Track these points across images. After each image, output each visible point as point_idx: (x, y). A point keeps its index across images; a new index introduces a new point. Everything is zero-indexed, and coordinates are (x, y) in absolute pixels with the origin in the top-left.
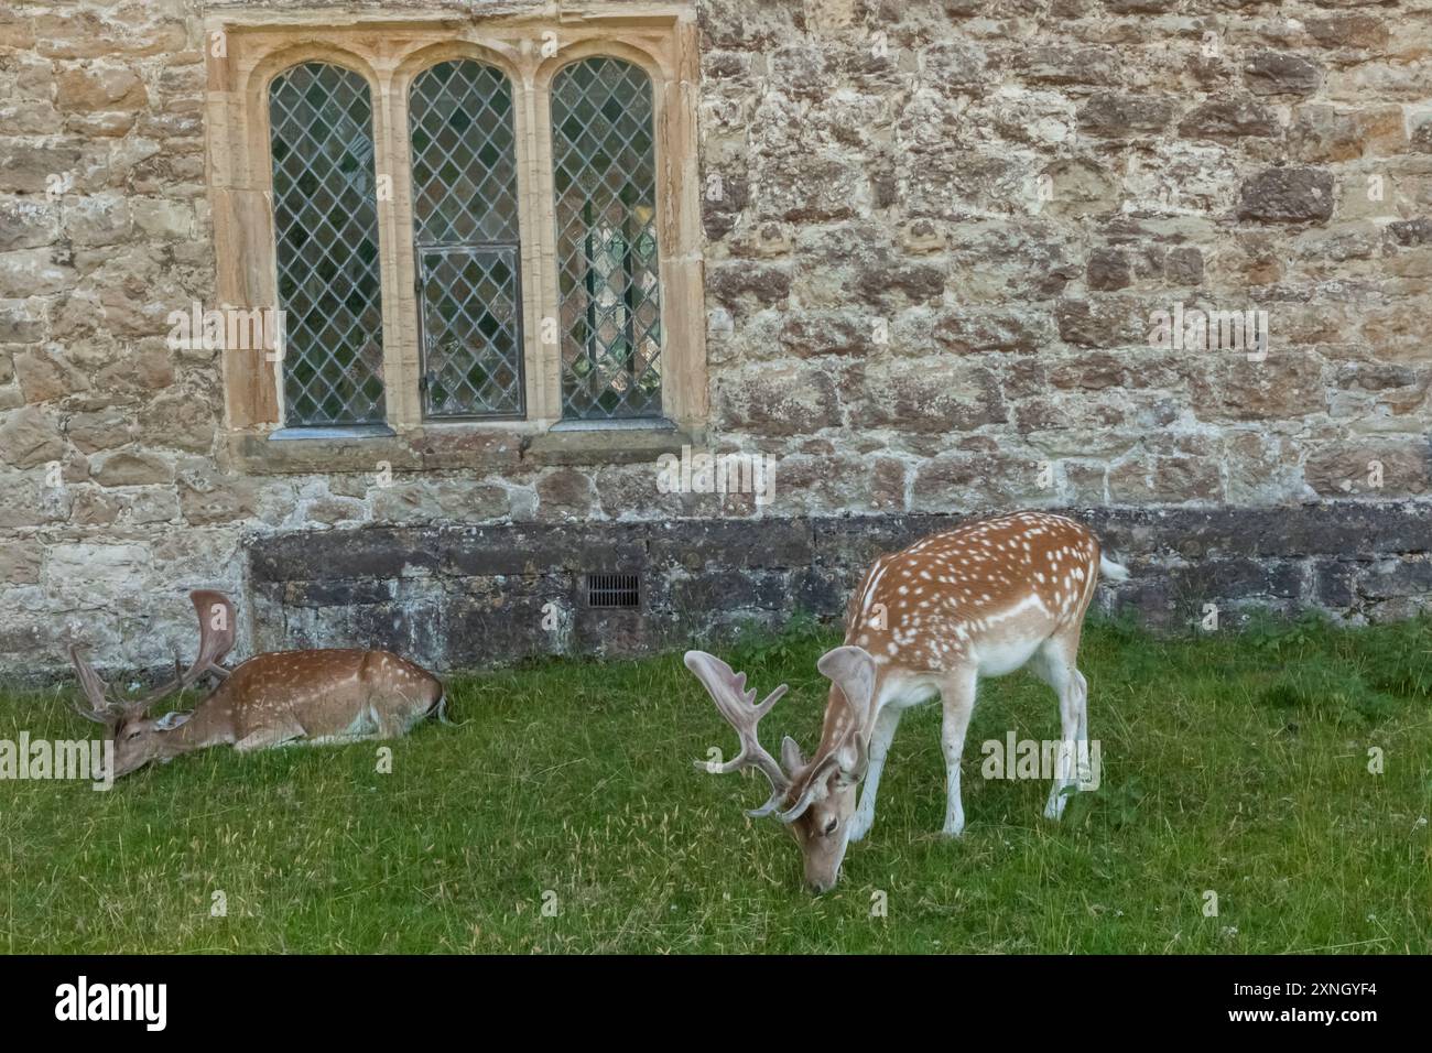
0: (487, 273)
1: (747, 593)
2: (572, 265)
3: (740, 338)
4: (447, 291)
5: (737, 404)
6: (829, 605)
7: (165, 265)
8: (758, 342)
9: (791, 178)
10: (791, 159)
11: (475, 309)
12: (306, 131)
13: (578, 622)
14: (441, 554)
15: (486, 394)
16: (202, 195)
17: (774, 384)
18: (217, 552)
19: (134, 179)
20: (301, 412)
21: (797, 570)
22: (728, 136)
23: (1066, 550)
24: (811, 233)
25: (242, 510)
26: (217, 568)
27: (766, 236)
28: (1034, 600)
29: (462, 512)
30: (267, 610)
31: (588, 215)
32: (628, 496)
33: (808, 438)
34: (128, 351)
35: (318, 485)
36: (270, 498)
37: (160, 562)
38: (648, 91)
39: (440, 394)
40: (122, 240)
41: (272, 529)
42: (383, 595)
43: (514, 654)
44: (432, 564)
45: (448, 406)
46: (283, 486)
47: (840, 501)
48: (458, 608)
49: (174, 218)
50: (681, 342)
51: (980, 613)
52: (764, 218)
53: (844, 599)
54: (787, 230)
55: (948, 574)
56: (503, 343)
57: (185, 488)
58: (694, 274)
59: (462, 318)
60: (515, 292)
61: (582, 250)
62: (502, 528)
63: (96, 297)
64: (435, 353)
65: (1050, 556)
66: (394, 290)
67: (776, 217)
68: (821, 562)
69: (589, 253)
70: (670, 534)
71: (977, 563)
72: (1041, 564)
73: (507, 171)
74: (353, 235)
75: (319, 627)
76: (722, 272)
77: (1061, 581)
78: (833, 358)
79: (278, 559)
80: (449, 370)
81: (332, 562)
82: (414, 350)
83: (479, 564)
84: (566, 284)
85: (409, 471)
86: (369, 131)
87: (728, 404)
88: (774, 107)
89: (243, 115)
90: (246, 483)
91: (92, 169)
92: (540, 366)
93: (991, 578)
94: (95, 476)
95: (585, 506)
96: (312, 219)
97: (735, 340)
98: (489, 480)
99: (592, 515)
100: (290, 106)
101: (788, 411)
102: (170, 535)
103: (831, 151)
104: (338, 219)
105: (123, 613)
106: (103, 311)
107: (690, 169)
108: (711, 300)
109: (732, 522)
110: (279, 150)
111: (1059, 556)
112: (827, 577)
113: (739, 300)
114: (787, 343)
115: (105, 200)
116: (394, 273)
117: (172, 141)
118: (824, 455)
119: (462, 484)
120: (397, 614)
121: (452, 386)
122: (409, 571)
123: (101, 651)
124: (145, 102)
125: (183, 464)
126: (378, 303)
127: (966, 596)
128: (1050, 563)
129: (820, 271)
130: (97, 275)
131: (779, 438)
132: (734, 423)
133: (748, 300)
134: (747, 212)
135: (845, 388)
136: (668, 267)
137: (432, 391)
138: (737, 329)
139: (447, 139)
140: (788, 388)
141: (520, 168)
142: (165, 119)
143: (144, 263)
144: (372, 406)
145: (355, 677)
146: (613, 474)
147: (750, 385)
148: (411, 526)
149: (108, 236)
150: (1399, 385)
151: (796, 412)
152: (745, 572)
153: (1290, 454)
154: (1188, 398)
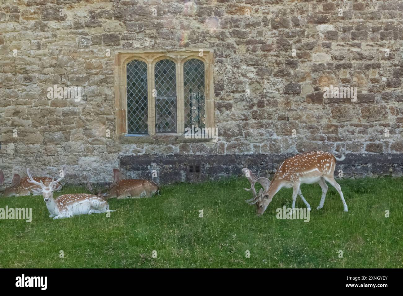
0: (170, 103)
1: (223, 170)
2: (188, 101)
3: (222, 117)
4: (161, 106)
5: (221, 130)
6: (239, 173)
7: (105, 100)
8: (226, 118)
9: (233, 84)
10: (233, 80)
11: (167, 110)
12: (134, 74)
13: (187, 175)
14: (159, 161)
15: (169, 128)
16: (113, 86)
17: (229, 126)
18: (113, 159)
19: (100, 83)
20: (131, 131)
21: (233, 165)
22: (220, 75)
23: (325, 160)
24: (237, 95)
25: (119, 151)
26: (113, 163)
27: (227, 96)
28: (316, 169)
29: (163, 152)
30: (123, 171)
31: (191, 91)
32: (198, 149)
33: (236, 138)
34: (97, 118)
35: (134, 146)
36: (124, 148)
37: (102, 161)
38: (204, 66)
39: (159, 128)
40: (97, 95)
41: (124, 155)
42: (147, 169)
43: (173, 182)
44: (157, 163)
45: (161, 130)
46: (127, 146)
47: (242, 151)
48: (162, 172)
49: (107, 91)
50: (209, 118)
51: (303, 171)
52: (227, 92)
54: (232, 94)
56: (173, 117)
57: (107, 146)
58: (212, 103)
59: (164, 112)
60: (175, 107)
61: (189, 98)
62: (171, 155)
63: (91, 107)
64: (159, 119)
65: (321, 161)
66: (151, 106)
67: (230, 92)
68: (238, 164)
69: (191, 99)
70: (206, 157)
72: (319, 162)
73: (174, 82)
74: (142, 95)
75: (133, 175)
76: (218, 103)
77: (323, 166)
78: (241, 121)
79: (126, 161)
80: (161, 123)
81: (137, 162)
82: (154, 118)
83: (167, 163)
84: (186, 105)
85: (153, 143)
86: (146, 74)
87: (219, 130)
88: (229, 69)
89: (121, 70)
90: (120, 145)
91: (91, 81)
92: (180, 122)
93: (306, 164)
94: (90, 143)
95: (189, 151)
96: (134, 91)
97: (221, 117)
98: (169, 145)
99: (190, 153)
100: (131, 68)
101: (231, 132)
102: (104, 155)
103: (241, 78)
104: (140, 91)
105: (94, 171)
106: (92, 110)
107: (212, 82)
108: (216, 109)
109: (220, 155)
110: (128, 77)
112: (239, 167)
113: (222, 109)
114: (231, 118)
115: (94, 87)
116: (151, 103)
117: (107, 76)
118: (239, 141)
119: (163, 146)
120: (150, 173)
121: (162, 126)
122: (152, 164)
123: (89, 179)
124: (102, 68)
125: (107, 141)
126: (147, 109)
127: (300, 168)
129: (239, 103)
130: (91, 102)
131: (230, 138)
132: (220, 135)
133: (223, 109)
134: (224, 91)
135: (244, 128)
136: (207, 102)
137: (158, 127)
138: (221, 115)
139: (162, 76)
140: (232, 127)
141: (177, 81)
142: (106, 71)
143: (101, 100)
144: (145, 130)
145: (141, 185)
146: (195, 144)
147: (224, 127)
148: (153, 155)
149: (94, 95)
150: (313, 129)
151: (233, 132)
152: (222, 166)
153: (293, 143)
154: (275, 131)
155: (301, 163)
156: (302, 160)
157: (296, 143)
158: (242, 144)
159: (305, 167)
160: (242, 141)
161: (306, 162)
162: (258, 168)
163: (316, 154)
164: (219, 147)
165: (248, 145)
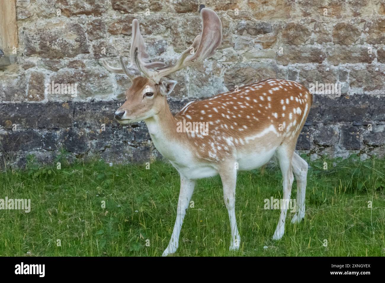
1: (38, 142)
3: (34, 6)
5: (33, 41)
6: (81, 149)
8: (43, 8)
17: (53, 30)
21: (63, 129)
23: (292, 98)
28: (272, 128)
33: (71, 59)
47: (89, 93)
51: (241, 135)
53: (89, 145)
55: (226, 114)
65: (282, 102)
68: (76, 125)
71: (241, 109)
72: (277, 107)
77: (287, 116)
78: (84, 16)
87: (28, 41)
93: (248, 117)
97: (31, 7)
101: (60, 45)
109: (31, 105)
111: (287, 101)
112: (80, 133)
114: (59, 9)
118: (80, 69)
127: (234, 126)
128: (282, 106)
131: (56, 60)
132: (32, 52)
135: (91, 33)
140: (60, 33)
147: (40, 31)
150: (265, 33)
151: (65, 46)
152: (37, 130)
153: (217, 70)
154: (170, 40)
155: (236, 112)
156: (238, 106)
157: (223, 71)
158: (88, 75)
159: (247, 123)
160: (88, 68)
161: (247, 111)
162: (127, 135)
163: (267, 87)
164: (30, 83)
165: (104, 77)
